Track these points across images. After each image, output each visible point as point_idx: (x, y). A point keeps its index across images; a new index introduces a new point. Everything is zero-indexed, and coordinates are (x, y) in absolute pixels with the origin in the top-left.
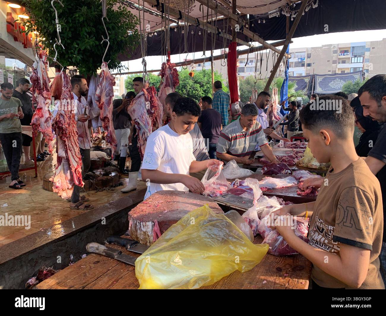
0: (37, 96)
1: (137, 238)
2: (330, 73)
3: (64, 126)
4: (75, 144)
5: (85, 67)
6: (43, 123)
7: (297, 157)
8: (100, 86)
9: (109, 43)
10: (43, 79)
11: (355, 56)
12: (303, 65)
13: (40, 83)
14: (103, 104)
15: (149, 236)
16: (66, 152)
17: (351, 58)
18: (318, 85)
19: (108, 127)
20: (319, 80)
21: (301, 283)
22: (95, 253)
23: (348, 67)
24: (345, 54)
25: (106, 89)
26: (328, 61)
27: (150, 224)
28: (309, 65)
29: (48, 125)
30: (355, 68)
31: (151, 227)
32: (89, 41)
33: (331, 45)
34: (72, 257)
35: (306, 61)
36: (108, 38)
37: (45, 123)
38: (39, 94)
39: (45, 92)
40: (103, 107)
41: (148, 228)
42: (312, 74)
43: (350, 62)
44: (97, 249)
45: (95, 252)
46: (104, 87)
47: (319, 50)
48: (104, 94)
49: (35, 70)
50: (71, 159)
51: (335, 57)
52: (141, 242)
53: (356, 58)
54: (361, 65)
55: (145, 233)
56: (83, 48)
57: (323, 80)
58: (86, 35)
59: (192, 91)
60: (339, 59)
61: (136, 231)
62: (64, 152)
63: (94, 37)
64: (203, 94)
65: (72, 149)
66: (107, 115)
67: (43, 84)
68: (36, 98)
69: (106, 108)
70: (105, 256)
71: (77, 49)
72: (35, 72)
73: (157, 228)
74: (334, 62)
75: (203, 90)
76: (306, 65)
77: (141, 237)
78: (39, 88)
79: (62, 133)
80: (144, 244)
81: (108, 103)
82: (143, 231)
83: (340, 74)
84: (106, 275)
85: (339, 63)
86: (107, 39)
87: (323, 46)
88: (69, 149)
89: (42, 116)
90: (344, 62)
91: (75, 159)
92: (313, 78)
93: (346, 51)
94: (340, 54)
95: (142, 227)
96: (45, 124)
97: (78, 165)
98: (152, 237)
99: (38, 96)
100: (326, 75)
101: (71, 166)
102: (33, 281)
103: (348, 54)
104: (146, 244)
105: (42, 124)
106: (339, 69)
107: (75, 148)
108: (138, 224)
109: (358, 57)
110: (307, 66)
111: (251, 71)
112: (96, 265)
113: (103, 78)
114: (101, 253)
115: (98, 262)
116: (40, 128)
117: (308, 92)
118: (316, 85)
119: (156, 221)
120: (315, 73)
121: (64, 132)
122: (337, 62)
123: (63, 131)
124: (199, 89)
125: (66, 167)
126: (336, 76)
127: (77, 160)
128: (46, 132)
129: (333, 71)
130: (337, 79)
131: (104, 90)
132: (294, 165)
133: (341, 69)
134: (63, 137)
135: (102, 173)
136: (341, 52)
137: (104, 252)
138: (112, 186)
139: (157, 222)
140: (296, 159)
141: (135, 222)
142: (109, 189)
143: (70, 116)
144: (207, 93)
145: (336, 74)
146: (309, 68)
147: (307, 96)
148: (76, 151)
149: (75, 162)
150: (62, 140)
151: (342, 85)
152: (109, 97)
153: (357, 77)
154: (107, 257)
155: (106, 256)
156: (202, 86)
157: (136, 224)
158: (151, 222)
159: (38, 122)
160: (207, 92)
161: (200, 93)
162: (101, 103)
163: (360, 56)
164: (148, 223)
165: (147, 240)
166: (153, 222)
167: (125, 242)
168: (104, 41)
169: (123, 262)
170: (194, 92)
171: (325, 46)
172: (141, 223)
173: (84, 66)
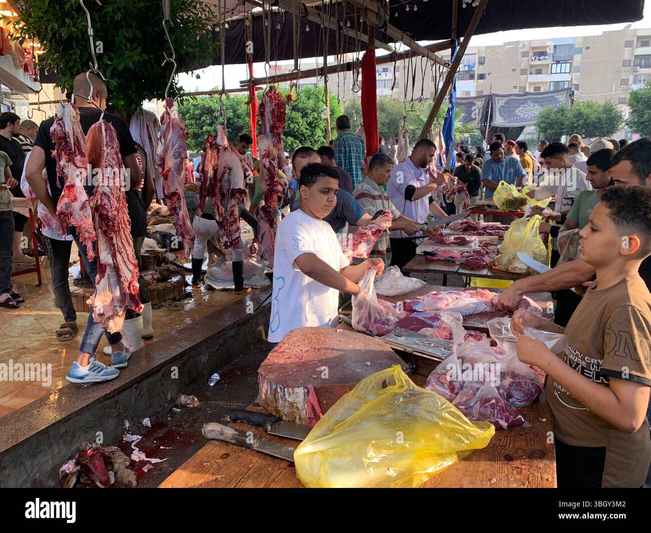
0: (64, 166)
1: (278, 411)
2: (516, 91)
3: (110, 214)
4: (127, 241)
5: (123, 99)
6: (78, 211)
7: (487, 253)
8: (163, 140)
9: (176, 65)
10: (74, 135)
11: (558, 62)
12: (472, 77)
13: (70, 143)
14: (169, 171)
15: (298, 409)
16: (114, 256)
17: (550, 65)
18: (497, 112)
19: (178, 208)
20: (499, 103)
21: (547, 480)
22: (218, 440)
23: (545, 80)
24: (541, 58)
25: (173, 145)
26: (513, 70)
27: (300, 391)
28: (482, 77)
29: (86, 214)
30: (557, 83)
31: (302, 396)
32: (132, 54)
33: (519, 42)
34: (127, 425)
35: (477, 70)
36: (174, 57)
37: (80, 210)
38: (68, 162)
39: (78, 157)
40: (170, 175)
41: (297, 397)
42: (486, 92)
43: (549, 73)
44: (222, 434)
45: (217, 438)
46: (171, 143)
47: (499, 50)
48: (170, 154)
49: (60, 120)
50: (122, 267)
51: (524, 63)
52: (284, 418)
53: (559, 65)
54: (567, 77)
55: (292, 404)
56: (121, 68)
57: (505, 103)
58: (124, 42)
59: (289, 124)
60: (532, 66)
61: (276, 401)
62: (110, 256)
63: (140, 48)
64: (306, 129)
65: (123, 250)
66: (177, 190)
67: (75, 144)
68: (63, 168)
69: (175, 177)
70: (234, 444)
71: (110, 69)
72: (59, 124)
73: (313, 398)
74: (524, 72)
75: (307, 122)
76: (476, 76)
77: (286, 410)
78: (67, 151)
79: (107, 225)
80: (290, 421)
81: (178, 169)
82: (289, 402)
83: (533, 94)
84: (249, 477)
85: (531, 74)
86: (172, 58)
87: (505, 44)
88: (119, 251)
89: (75, 199)
90: (539, 72)
91: (129, 267)
92: (489, 101)
93: (544, 54)
94: (533, 58)
95: (287, 395)
96: (82, 213)
97: (132, 276)
98: (304, 412)
99: (66, 164)
100: (510, 95)
101: (122, 279)
102: (70, 466)
103: (546, 57)
104: (294, 421)
105: (75, 212)
106: (530, 84)
107: (128, 248)
108: (279, 390)
109: (561, 64)
110: (478, 79)
111: (385, 87)
112: (225, 460)
113: (168, 126)
114: (228, 440)
115: (227, 455)
116: (72, 220)
117: (481, 124)
118: (494, 112)
119: (310, 386)
120: (493, 92)
121: (111, 223)
122: (528, 73)
123: (108, 222)
124: (301, 121)
125: (113, 280)
126: (527, 97)
127: (131, 267)
128: (83, 226)
129: (520, 87)
130: (529, 102)
131: (170, 147)
132: (484, 267)
133: (535, 83)
134: (109, 232)
135: (156, 277)
136: (535, 54)
137: (233, 438)
138: (174, 299)
139: (313, 389)
140: (486, 256)
141: (274, 387)
142: (170, 305)
143: (120, 196)
144: (314, 127)
145: (526, 94)
146: (482, 83)
147: (479, 131)
148: (129, 252)
149: (128, 271)
150: (107, 236)
151: (537, 113)
152: (179, 159)
153: (562, 98)
154: (239, 446)
155: (237, 445)
156: (305, 115)
157: (276, 390)
158: (302, 388)
159: (69, 209)
160: (313, 125)
161: (302, 127)
162: (166, 169)
163: (565, 62)
164: (296, 390)
165: (295, 415)
166: (306, 388)
167: (261, 420)
168: (167, 62)
169: (266, 454)
170: (292, 126)
171: (509, 43)
172: (284, 388)
173: (121, 97)
